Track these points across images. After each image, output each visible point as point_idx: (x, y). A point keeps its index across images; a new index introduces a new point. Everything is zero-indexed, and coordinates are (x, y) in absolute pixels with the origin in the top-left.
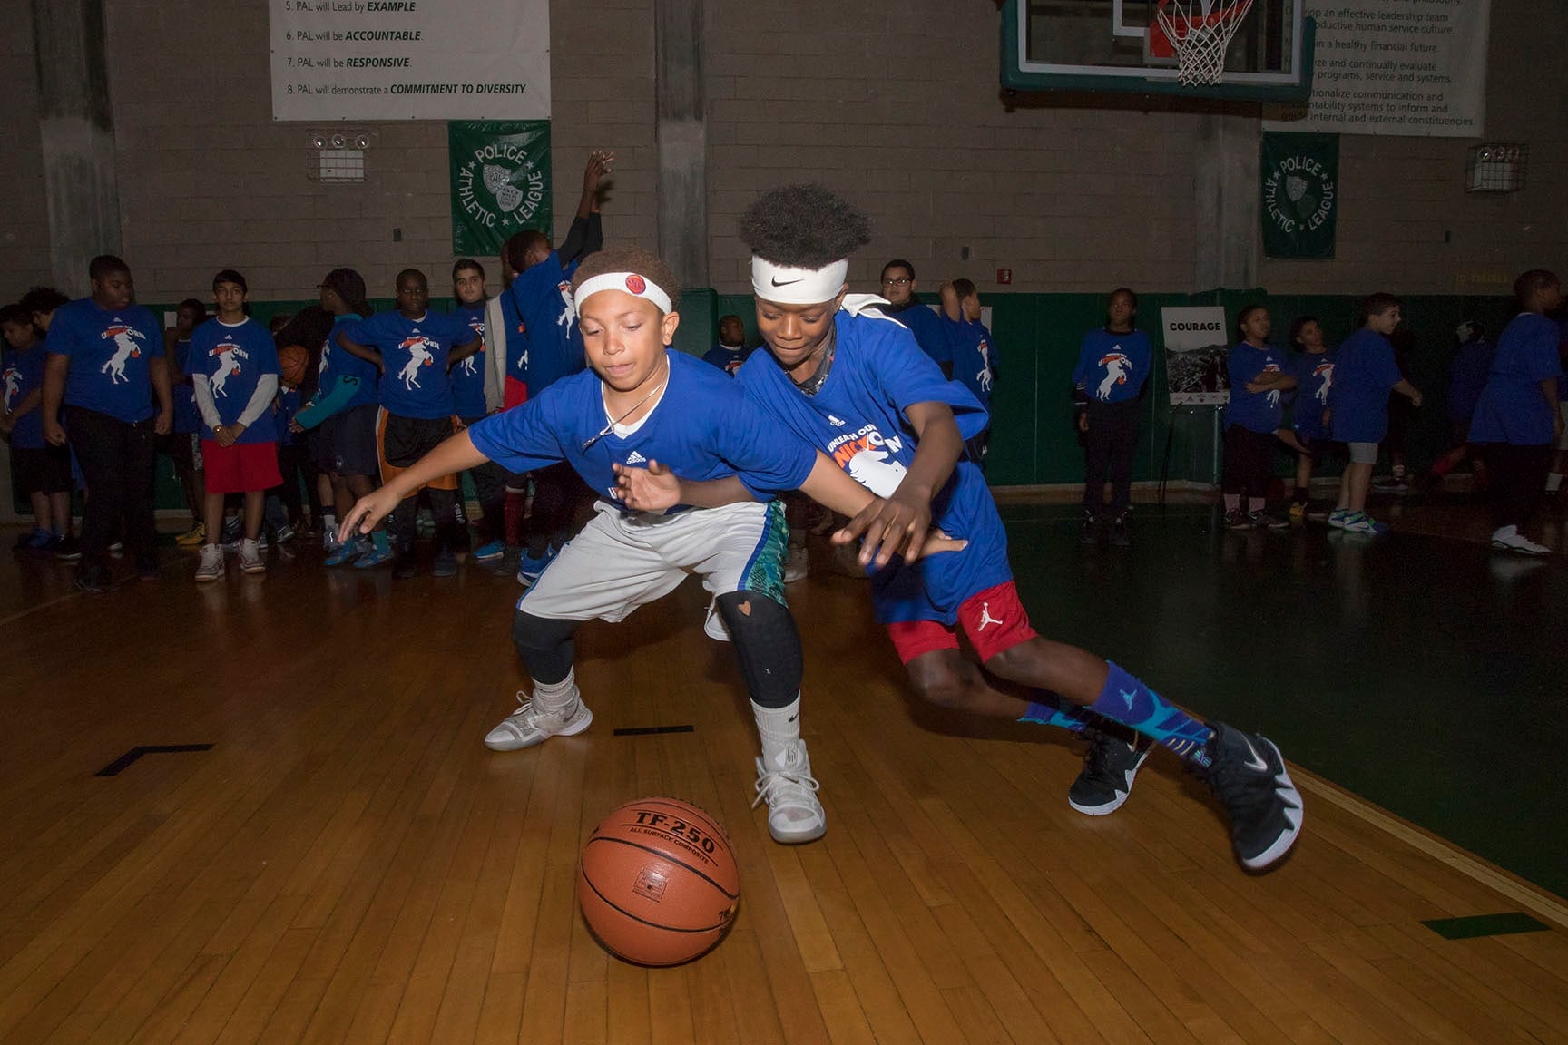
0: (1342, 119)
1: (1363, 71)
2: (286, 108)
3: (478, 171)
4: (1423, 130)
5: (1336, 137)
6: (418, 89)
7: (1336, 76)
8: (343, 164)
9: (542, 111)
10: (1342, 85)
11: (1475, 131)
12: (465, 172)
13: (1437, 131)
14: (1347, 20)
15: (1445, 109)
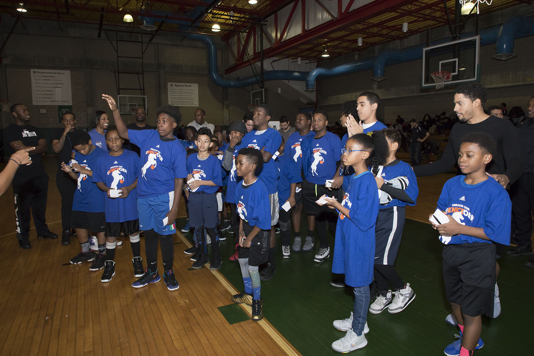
0: (179, 105)
1: (182, 99)
2: (34, 103)
3: (62, 111)
4: (190, 106)
5: (178, 107)
6: (53, 101)
7: (178, 99)
8: (43, 111)
9: (71, 105)
10: (179, 100)
11: (198, 106)
12: (60, 112)
13: (192, 106)
14: (179, 93)
15: (193, 103)
